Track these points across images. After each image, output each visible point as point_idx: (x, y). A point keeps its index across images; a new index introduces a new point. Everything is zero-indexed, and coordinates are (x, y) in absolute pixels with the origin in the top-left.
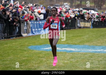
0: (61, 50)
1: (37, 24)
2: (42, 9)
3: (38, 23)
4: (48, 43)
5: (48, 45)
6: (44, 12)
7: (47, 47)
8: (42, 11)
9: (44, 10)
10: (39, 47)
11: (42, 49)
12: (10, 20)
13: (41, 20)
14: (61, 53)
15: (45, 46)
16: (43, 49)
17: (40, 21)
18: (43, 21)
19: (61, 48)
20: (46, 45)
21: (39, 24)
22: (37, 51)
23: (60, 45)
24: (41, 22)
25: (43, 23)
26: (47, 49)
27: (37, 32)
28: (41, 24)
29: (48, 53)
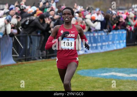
0: (128, 77)
1: (90, 37)
2: (98, 14)
3: (92, 35)
4: (107, 67)
5: (107, 69)
6: (102, 19)
7: (106, 72)
10: (94, 71)
11: (99, 75)
12: (50, 32)
13: (96, 31)
14: (129, 82)
15: (103, 71)
17: (95, 33)
18: (100, 32)
19: (128, 74)
20: (104, 69)
21: (94, 37)
22: (91, 78)
23: (126, 69)
25: (99, 36)
27: (91, 49)
28: (96, 37)
29: (107, 82)
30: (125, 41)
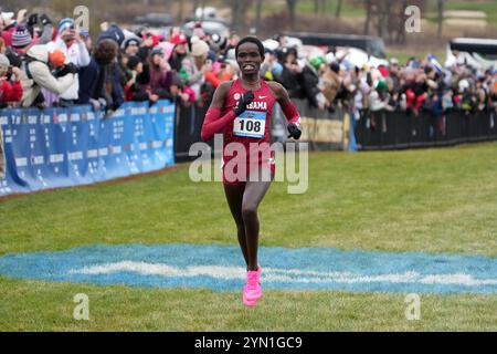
0: (181, 279)
1: (39, 127)
3: (47, 119)
4: (103, 240)
5: (104, 251)
6: (83, 59)
7: (100, 262)
8: (70, 51)
9: (81, 49)
11: (72, 271)
14: (183, 295)
15: (90, 258)
16: (76, 275)
17: (58, 114)
18: (79, 108)
19: (182, 266)
20: (92, 251)
21: (55, 128)
22: (42, 286)
24: (62, 118)
25: (74, 123)
26: (100, 274)
27: (43, 174)
28: (64, 129)
29: (104, 297)
30: (170, 142)
